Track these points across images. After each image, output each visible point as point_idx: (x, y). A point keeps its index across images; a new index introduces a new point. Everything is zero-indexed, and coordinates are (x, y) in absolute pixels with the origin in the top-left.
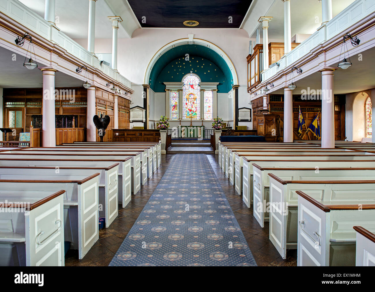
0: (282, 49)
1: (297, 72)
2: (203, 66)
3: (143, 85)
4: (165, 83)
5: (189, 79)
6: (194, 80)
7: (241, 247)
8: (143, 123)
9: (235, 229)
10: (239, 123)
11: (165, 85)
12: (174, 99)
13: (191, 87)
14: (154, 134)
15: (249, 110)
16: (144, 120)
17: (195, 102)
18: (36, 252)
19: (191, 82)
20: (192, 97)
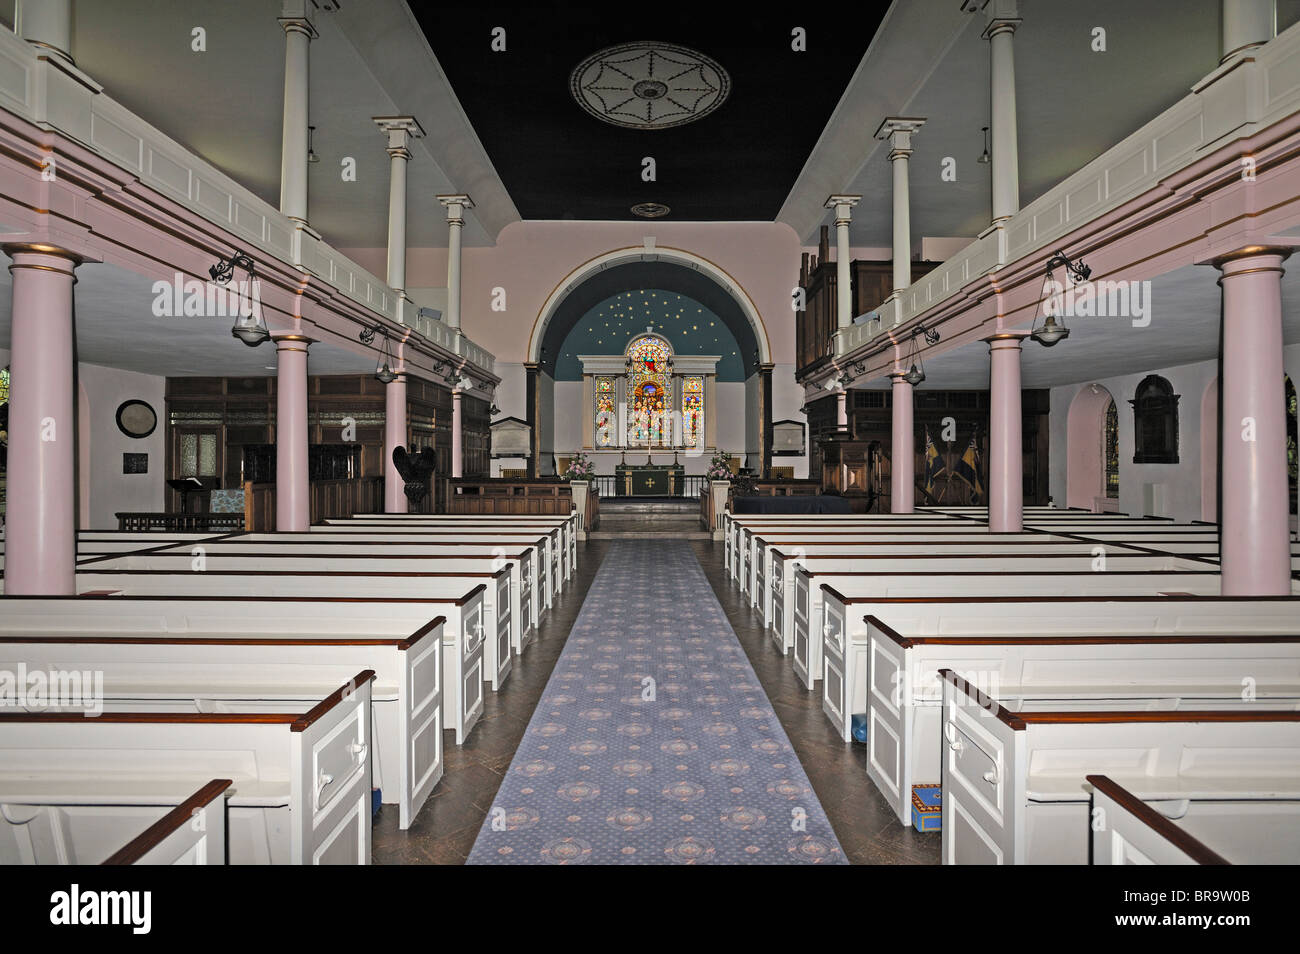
0: (886, 275)
1: (927, 340)
2: (680, 314)
3: (525, 364)
4: (581, 358)
5: (644, 348)
6: (655, 348)
7: (795, 794)
8: (525, 461)
9: (778, 746)
10: (773, 458)
11: (582, 364)
12: (605, 397)
13: (649, 368)
14: (556, 489)
15: (801, 427)
16: (528, 453)
17: (659, 404)
18: (315, 826)
19: (650, 355)
20: (652, 391)
